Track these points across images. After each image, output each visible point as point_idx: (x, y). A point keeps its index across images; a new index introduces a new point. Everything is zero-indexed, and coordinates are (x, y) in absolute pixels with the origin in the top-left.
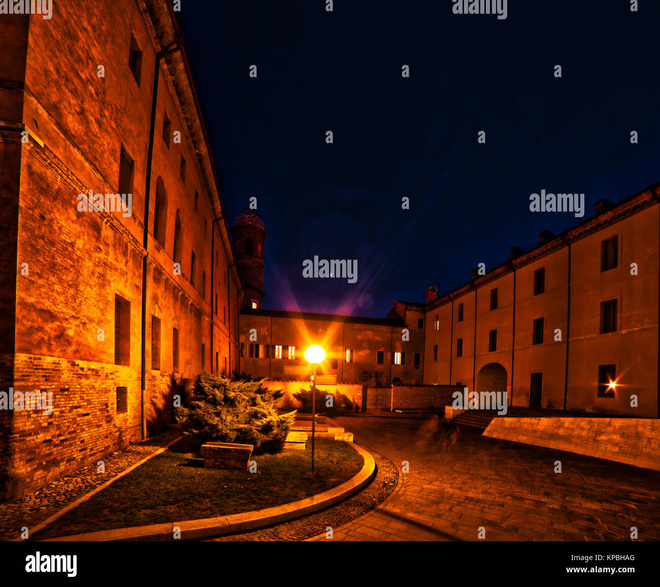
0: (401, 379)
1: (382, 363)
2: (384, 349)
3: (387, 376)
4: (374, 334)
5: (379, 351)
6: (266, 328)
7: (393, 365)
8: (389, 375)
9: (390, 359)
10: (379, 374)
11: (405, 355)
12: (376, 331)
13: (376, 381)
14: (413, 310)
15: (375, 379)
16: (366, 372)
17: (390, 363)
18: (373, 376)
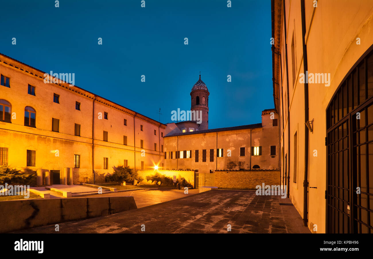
0: (260, 165)
1: (244, 155)
2: (245, 145)
3: (247, 165)
4: (237, 136)
5: (242, 147)
6: (175, 142)
7: (252, 156)
8: (249, 164)
9: (250, 152)
10: (242, 163)
11: (263, 148)
12: (239, 134)
13: (239, 168)
14: (267, 114)
15: (238, 167)
16: (232, 163)
17: (250, 155)
18: (237, 165)
